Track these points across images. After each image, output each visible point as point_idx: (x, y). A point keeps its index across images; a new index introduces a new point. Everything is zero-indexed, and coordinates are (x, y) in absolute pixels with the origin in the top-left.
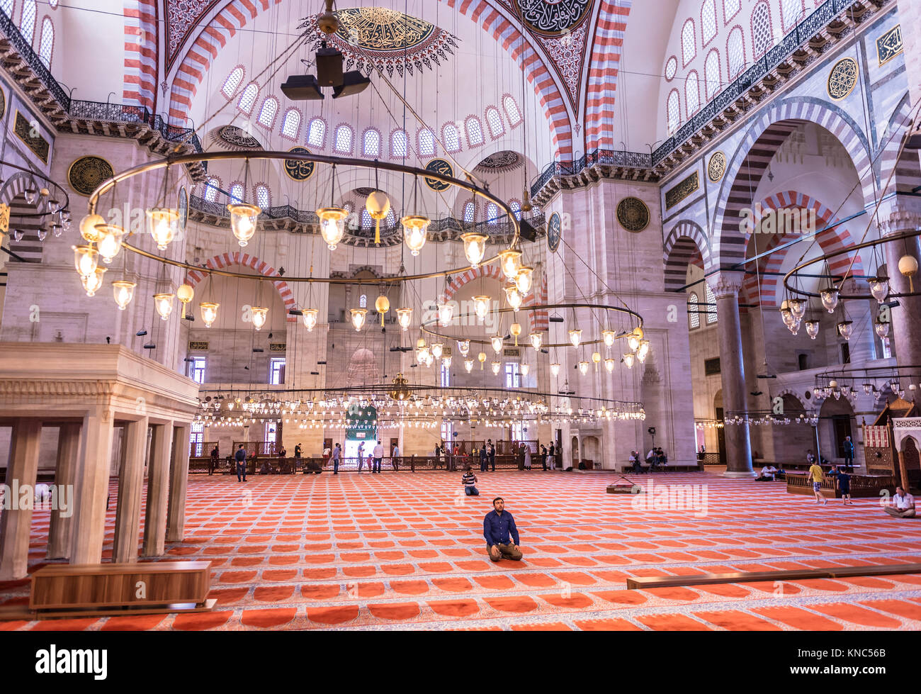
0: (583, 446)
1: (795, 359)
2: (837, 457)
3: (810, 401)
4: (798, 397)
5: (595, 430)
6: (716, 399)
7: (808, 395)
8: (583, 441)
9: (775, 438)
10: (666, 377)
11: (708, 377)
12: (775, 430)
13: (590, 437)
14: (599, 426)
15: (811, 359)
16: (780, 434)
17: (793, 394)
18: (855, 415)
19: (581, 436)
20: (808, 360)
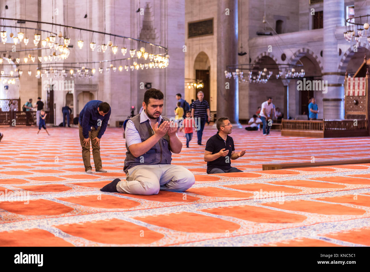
0: (78, 101)
1: (272, 25)
2: (300, 114)
3: (285, 62)
4: (274, 59)
5: (90, 85)
6: (196, 61)
7: (284, 57)
8: (78, 96)
9: (251, 97)
10: (161, 35)
11: (190, 39)
12: (251, 90)
13: (84, 92)
14: (95, 81)
15: (286, 25)
16: (255, 93)
17: (271, 56)
18: (322, 75)
19: (77, 91)
20: (284, 26)
